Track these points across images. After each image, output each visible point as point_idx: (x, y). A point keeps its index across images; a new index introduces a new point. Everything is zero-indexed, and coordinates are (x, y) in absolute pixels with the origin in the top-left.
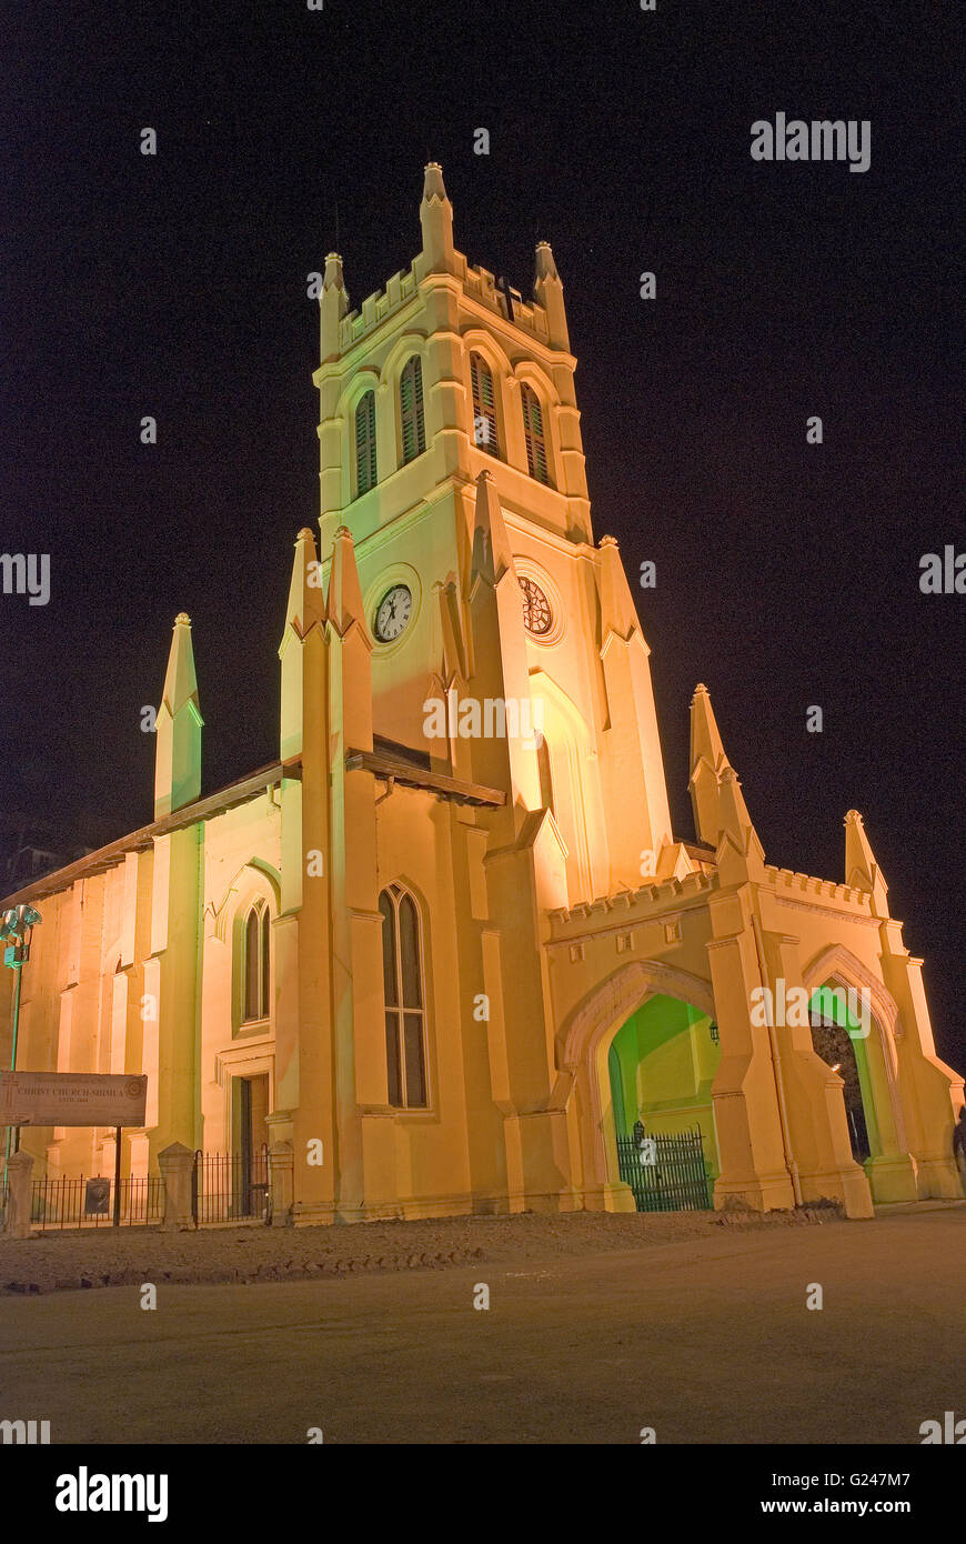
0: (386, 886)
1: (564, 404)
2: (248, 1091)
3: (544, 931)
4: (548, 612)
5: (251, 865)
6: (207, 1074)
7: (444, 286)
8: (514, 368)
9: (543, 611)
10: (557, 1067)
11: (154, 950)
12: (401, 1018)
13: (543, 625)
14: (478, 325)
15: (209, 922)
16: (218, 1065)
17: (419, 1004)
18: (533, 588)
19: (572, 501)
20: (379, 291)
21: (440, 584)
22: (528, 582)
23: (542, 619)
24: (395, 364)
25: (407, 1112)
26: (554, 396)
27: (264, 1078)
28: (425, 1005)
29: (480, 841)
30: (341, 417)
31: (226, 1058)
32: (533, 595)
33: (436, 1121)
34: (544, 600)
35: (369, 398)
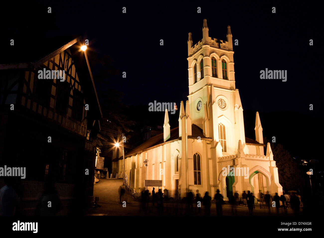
0: (195, 153)
1: (231, 62)
2: (177, 181)
3: (218, 160)
4: (225, 104)
5: (177, 150)
6: (172, 179)
7: (206, 47)
8: (220, 58)
9: (224, 104)
10: (219, 180)
11: (164, 161)
12: (197, 172)
13: (224, 107)
14: (213, 52)
15: (172, 157)
16: (173, 177)
17: (200, 170)
18: (222, 100)
19: (231, 82)
20: (197, 44)
21: (204, 104)
22: (221, 99)
23: (224, 105)
24: (199, 60)
25: (198, 185)
26: (229, 61)
27: (178, 180)
28: (201, 170)
29: (210, 146)
30: (192, 68)
31: (174, 177)
32: (222, 102)
33: (202, 187)
34: (225, 102)
35: (196, 64)
